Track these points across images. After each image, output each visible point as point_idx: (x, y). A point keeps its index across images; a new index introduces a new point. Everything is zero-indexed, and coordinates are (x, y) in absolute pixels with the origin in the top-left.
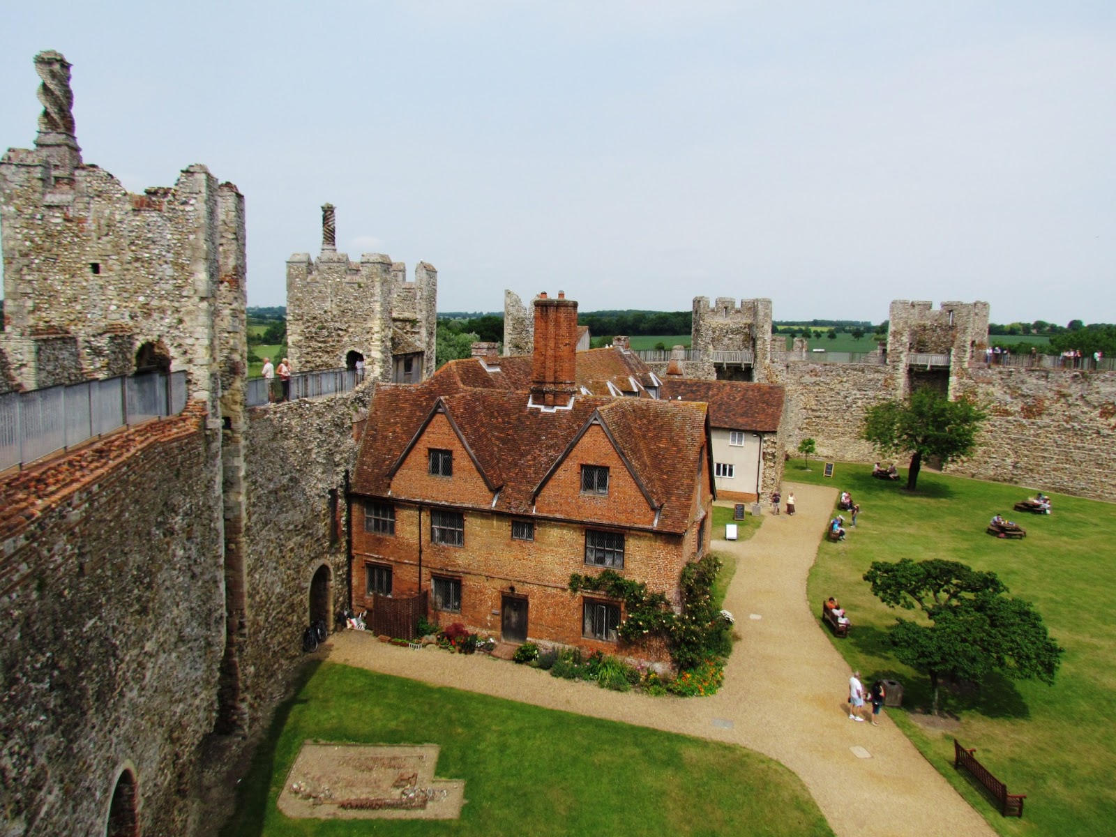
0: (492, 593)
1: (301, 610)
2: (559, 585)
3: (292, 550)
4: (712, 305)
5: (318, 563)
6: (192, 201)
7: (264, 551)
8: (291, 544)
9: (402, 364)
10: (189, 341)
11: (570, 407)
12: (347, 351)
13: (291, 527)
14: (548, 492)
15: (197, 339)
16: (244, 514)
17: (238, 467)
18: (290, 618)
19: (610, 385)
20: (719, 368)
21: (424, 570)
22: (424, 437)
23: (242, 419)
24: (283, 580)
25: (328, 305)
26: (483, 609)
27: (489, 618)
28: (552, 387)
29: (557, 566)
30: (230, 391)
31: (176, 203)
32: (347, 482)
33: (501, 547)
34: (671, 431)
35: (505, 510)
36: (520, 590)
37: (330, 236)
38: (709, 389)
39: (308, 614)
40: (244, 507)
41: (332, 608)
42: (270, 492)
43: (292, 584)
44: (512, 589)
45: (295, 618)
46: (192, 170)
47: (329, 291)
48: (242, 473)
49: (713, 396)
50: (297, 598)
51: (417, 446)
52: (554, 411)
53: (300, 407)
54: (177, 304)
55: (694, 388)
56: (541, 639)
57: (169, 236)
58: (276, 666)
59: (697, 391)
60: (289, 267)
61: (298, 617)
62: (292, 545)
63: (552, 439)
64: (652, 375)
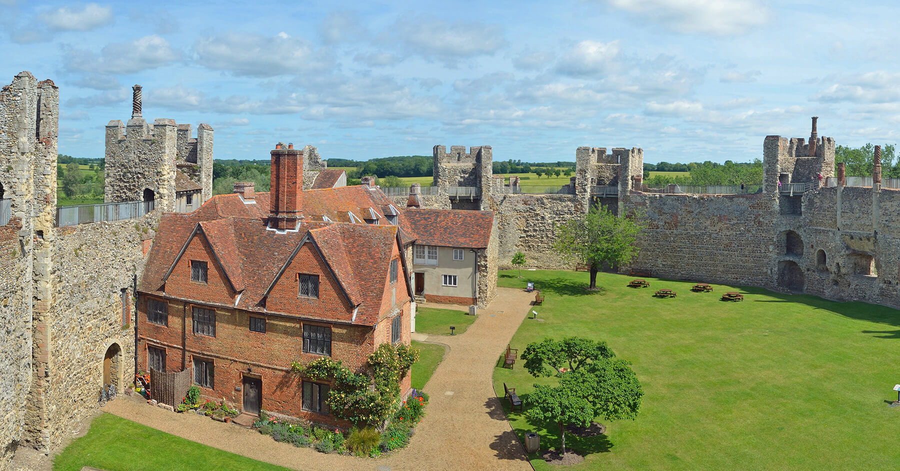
0: (236, 374)
1: (95, 373)
2: (284, 368)
3: (90, 329)
4: (448, 151)
5: (111, 341)
6: (20, 94)
7: (67, 326)
8: (89, 324)
9: (185, 198)
10: (15, 180)
11: (297, 231)
12: (144, 188)
13: (90, 312)
14: (275, 295)
15: (18, 179)
16: (50, 297)
17: (46, 264)
18: (87, 378)
19: (350, 214)
20: (452, 199)
21: (187, 353)
22: (188, 252)
23: (51, 232)
24: (82, 349)
25: (132, 156)
26: (229, 386)
27: (233, 393)
28: (285, 216)
29: (282, 353)
30: (43, 213)
31: (11, 96)
32: (135, 283)
33: (242, 337)
34: (370, 247)
35: (244, 309)
36: (256, 372)
37: (137, 107)
38: (438, 216)
39: (102, 377)
40: (49, 293)
41: (122, 377)
42: (75, 285)
43: (89, 354)
44: (249, 370)
45: (91, 379)
46: (20, 75)
47: (133, 146)
48: (49, 269)
49: (440, 222)
50: (92, 365)
51: (183, 258)
52: (285, 233)
53: (101, 227)
54: (8, 157)
55: (427, 216)
56: (272, 411)
57: (6, 116)
58: (76, 411)
59: (429, 218)
60: (107, 130)
61: (94, 379)
62: (91, 325)
63: (282, 254)
64: (391, 206)
